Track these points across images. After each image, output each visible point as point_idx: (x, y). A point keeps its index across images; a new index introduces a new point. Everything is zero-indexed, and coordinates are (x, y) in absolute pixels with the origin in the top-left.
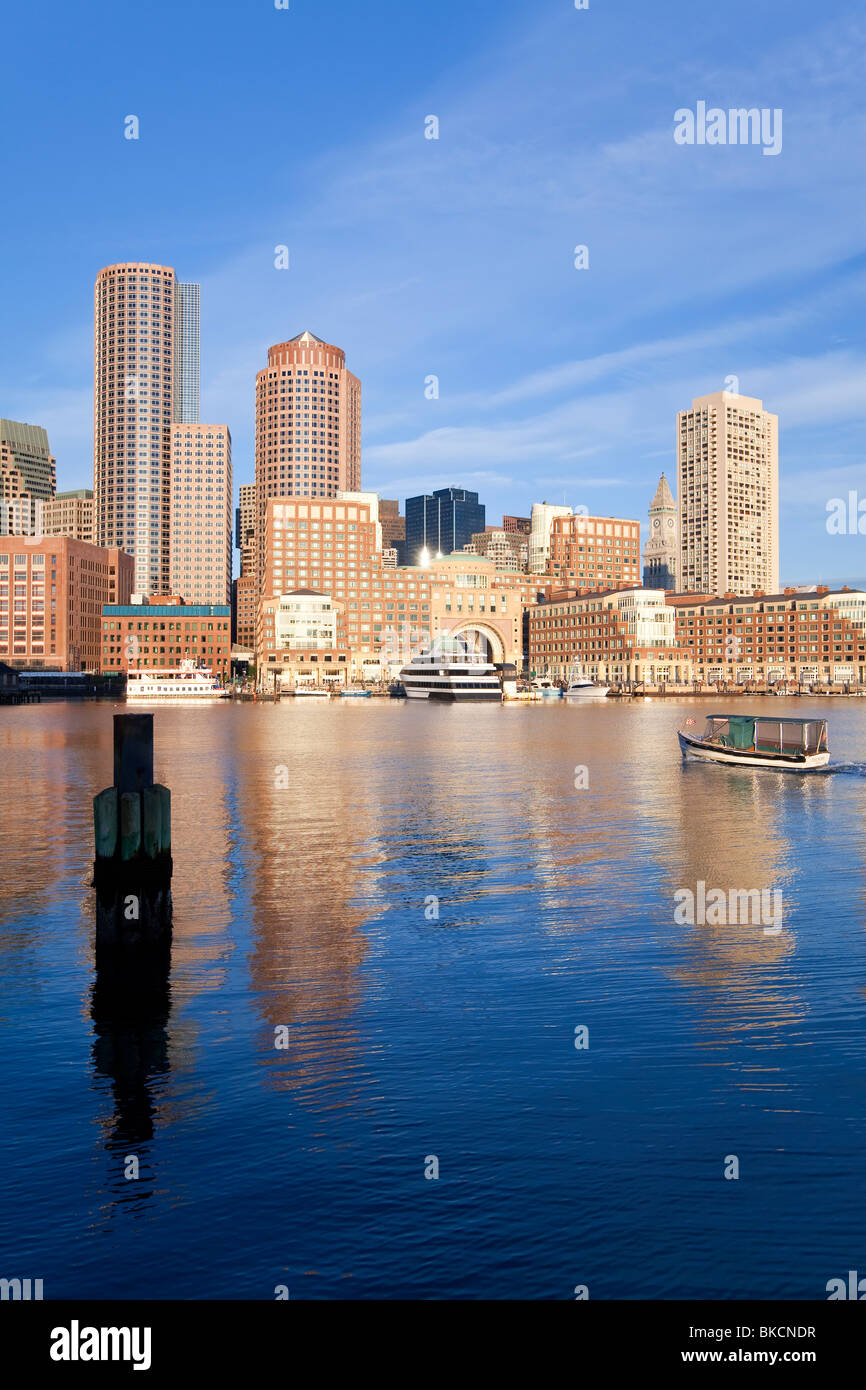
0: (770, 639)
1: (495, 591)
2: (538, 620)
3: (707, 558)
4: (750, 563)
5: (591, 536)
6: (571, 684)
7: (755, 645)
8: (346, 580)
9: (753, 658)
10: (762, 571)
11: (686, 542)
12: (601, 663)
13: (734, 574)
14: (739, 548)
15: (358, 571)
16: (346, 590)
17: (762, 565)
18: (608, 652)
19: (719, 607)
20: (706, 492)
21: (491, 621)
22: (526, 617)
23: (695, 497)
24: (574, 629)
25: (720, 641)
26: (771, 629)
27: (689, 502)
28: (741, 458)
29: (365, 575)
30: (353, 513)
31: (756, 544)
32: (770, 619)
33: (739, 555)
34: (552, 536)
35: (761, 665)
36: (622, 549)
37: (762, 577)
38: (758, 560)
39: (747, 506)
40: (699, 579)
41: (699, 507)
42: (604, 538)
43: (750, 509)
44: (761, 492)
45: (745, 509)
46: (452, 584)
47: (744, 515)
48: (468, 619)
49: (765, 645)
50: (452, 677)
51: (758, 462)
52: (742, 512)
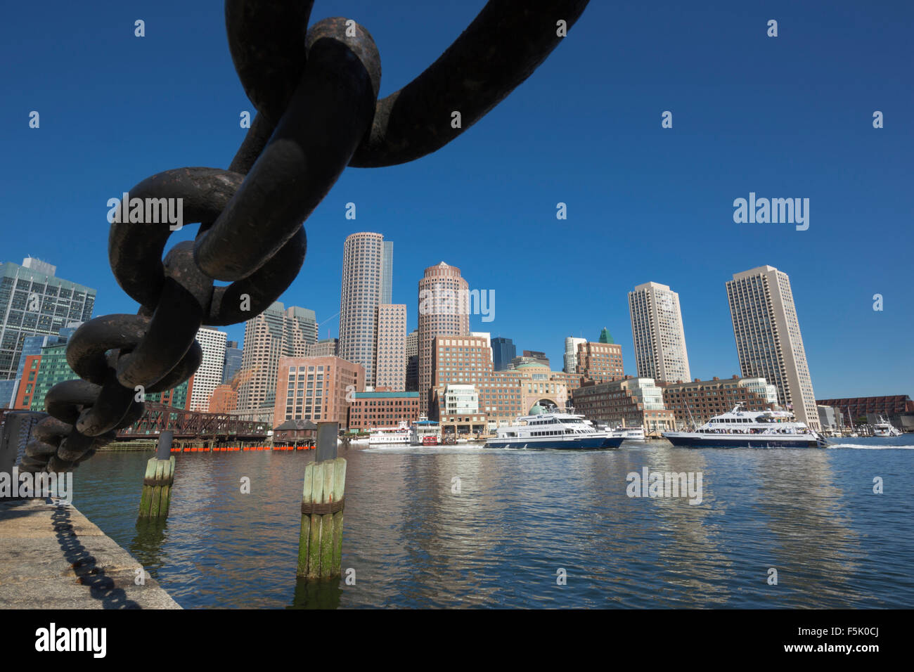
1: (552, 382)
5: (598, 353)
14: (670, 359)
18: (626, 413)
22: (570, 397)
30: (479, 343)
32: (709, 394)
34: (578, 353)
39: (670, 338)
42: (604, 354)
46: (531, 379)
52: (668, 341)
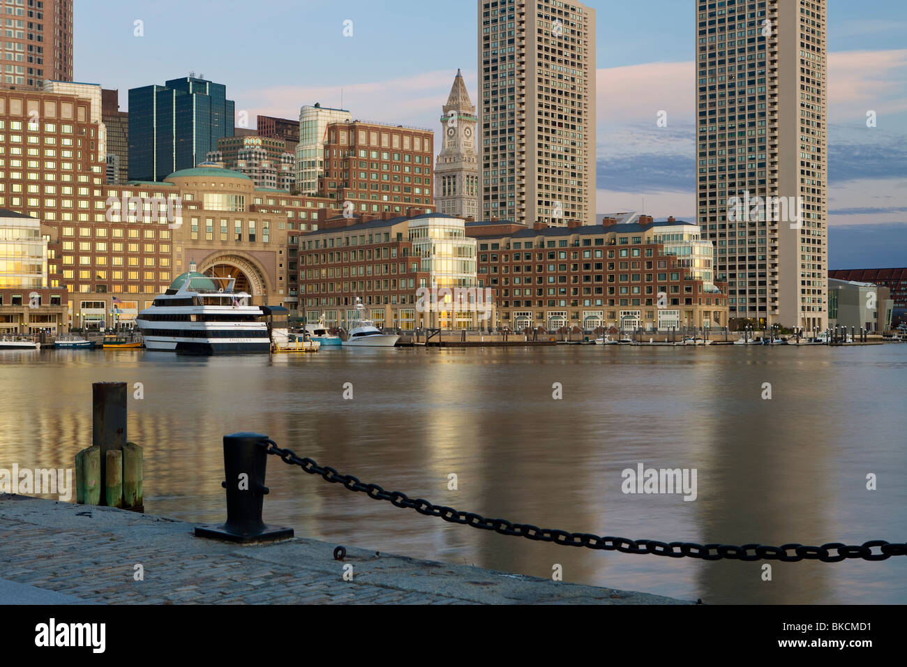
0: (587, 278)
1: (254, 216)
2: (309, 253)
3: (512, 179)
4: (563, 185)
5: (374, 149)
6: (352, 332)
7: (569, 286)
8: (59, 197)
9: (567, 299)
10: (576, 195)
11: (488, 158)
12: (388, 306)
13: (544, 199)
14: (551, 168)
15: (75, 185)
16: (59, 210)
17: (577, 188)
18: (398, 293)
19: (528, 240)
20: (512, 98)
21: (250, 253)
22: (293, 250)
23: (499, 104)
24: (354, 264)
25: (529, 281)
26: (587, 266)
27: (492, 110)
28: (553, 59)
29: (84, 191)
30: (67, 110)
31: (569, 164)
32: (587, 254)
33: (551, 176)
34: (326, 147)
35: (575, 309)
36: (412, 166)
37: (577, 203)
38: (573, 182)
39: (560, 117)
40: (503, 204)
41: (503, 116)
42: (391, 151)
43: (563, 121)
44: (576, 100)
45: (558, 121)
46: (200, 205)
47: (557, 128)
48: (220, 251)
49: (581, 285)
50: (208, 323)
51: (573, 64)
52: (554, 123)
